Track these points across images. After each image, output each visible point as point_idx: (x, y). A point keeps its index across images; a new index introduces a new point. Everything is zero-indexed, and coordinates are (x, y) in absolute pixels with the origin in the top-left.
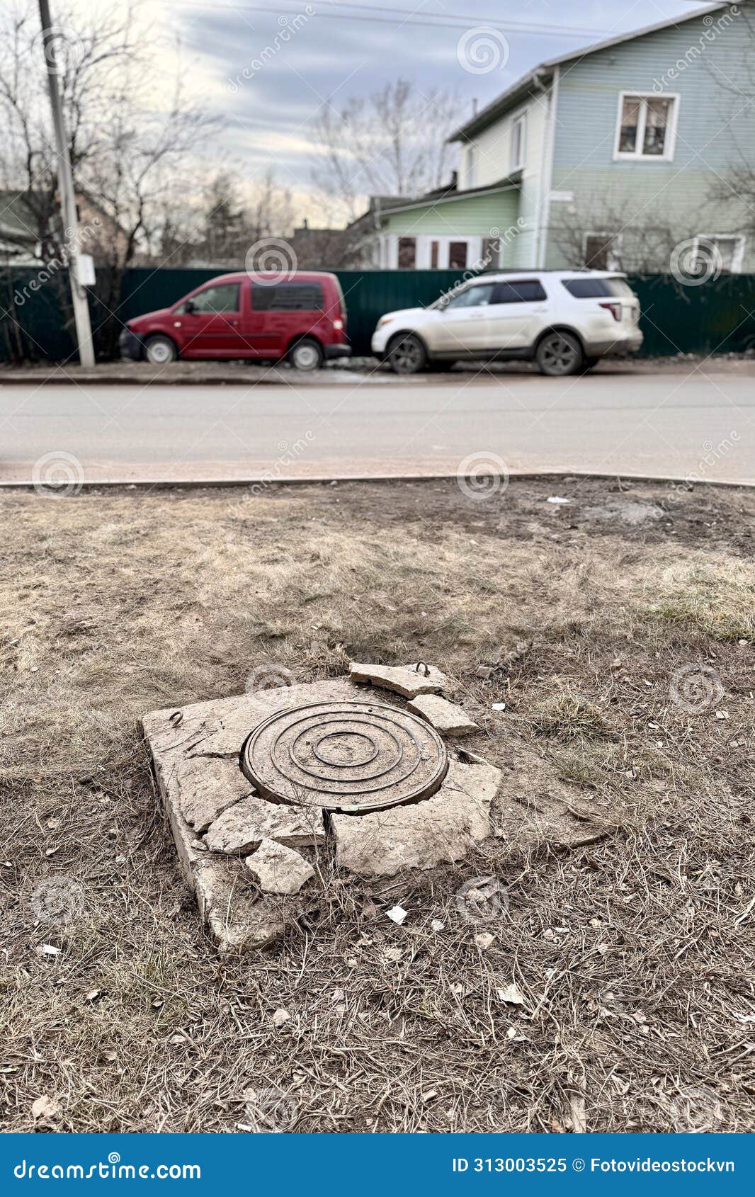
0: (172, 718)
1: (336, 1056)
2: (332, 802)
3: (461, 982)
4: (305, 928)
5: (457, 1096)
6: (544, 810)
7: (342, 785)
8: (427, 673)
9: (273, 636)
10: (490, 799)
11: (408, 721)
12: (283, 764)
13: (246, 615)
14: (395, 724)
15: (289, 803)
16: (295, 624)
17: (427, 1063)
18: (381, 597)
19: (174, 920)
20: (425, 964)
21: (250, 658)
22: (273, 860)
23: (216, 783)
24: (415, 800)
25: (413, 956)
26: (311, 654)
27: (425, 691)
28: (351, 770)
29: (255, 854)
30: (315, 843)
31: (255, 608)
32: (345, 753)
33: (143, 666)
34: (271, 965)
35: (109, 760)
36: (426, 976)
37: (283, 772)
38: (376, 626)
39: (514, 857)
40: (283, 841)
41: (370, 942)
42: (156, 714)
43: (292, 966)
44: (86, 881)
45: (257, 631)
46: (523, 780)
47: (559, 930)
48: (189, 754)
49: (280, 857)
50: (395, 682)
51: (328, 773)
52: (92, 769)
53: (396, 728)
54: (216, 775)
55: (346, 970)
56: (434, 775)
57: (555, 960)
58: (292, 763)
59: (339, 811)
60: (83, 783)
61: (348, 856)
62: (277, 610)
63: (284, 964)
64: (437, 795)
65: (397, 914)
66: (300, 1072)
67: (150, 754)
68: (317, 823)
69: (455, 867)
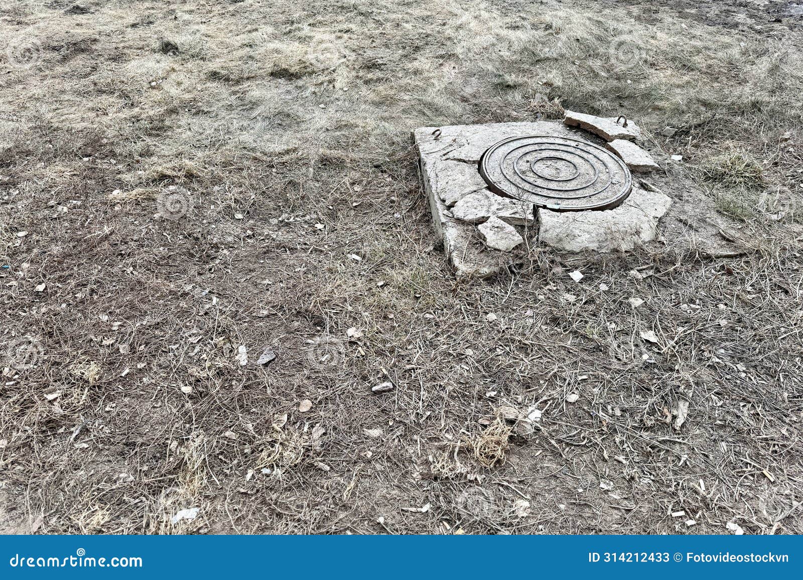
0: (433, 133)
1: (524, 344)
2: (540, 201)
3: (615, 322)
4: (512, 272)
5: (601, 382)
6: (700, 230)
7: (549, 192)
8: (625, 125)
9: (508, 86)
10: (659, 217)
11: (605, 156)
12: (509, 173)
13: (490, 67)
14: (595, 157)
15: (511, 197)
16: (525, 79)
17: (583, 361)
18: (596, 64)
19: (429, 254)
20: (592, 307)
21: (489, 100)
22: (496, 229)
23: (462, 178)
24: (602, 209)
25: (584, 301)
26: (534, 103)
27: (623, 137)
28: (557, 183)
29: (485, 224)
30: (526, 224)
31: (497, 63)
32: (554, 172)
33: (415, 97)
34: (489, 288)
35: (392, 155)
36: (591, 314)
37: (508, 177)
38: (589, 87)
39: (669, 256)
40: (504, 219)
41: (555, 288)
42: (423, 129)
43: (501, 292)
44: (377, 224)
45: (496, 80)
46: (688, 208)
47: (693, 306)
48: (444, 158)
49: (502, 229)
50: (600, 128)
51: (539, 182)
52: (380, 159)
53: (595, 160)
54: (462, 173)
55: (536, 300)
56: (619, 195)
57: (686, 323)
58: (515, 172)
59: (545, 207)
60: (376, 167)
61: (548, 235)
62: (513, 66)
63: (497, 289)
64: (619, 208)
65: (577, 276)
66: (501, 347)
67: (418, 155)
68: (528, 212)
69: (624, 255)
